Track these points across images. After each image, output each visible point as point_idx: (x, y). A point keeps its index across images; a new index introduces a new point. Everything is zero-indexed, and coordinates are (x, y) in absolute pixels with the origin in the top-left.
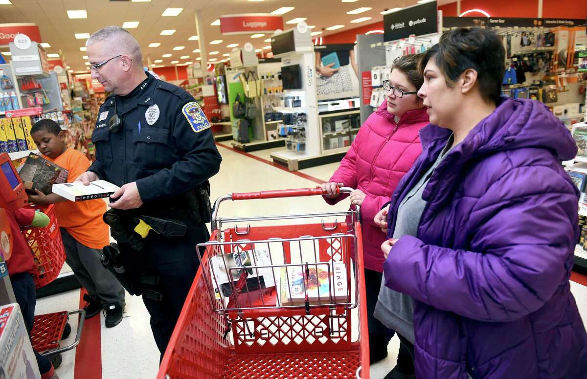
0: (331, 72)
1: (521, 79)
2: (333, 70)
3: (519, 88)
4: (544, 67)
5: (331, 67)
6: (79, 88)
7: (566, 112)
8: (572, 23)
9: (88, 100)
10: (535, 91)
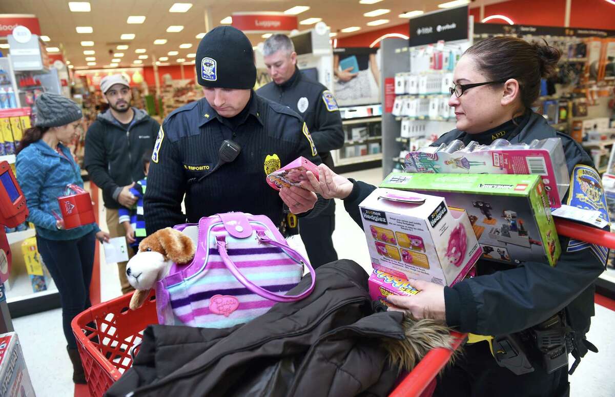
0: (349, 77)
1: (551, 91)
2: (351, 74)
3: (548, 100)
4: (574, 79)
5: (350, 71)
6: (80, 85)
7: (595, 126)
8: (605, 34)
9: (88, 97)
10: (565, 104)
